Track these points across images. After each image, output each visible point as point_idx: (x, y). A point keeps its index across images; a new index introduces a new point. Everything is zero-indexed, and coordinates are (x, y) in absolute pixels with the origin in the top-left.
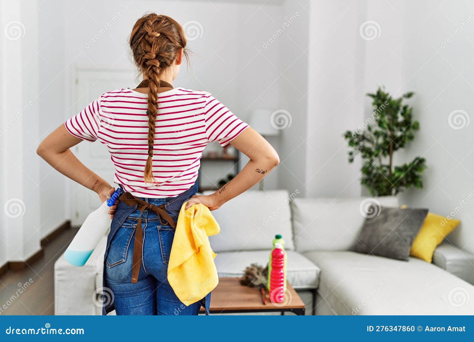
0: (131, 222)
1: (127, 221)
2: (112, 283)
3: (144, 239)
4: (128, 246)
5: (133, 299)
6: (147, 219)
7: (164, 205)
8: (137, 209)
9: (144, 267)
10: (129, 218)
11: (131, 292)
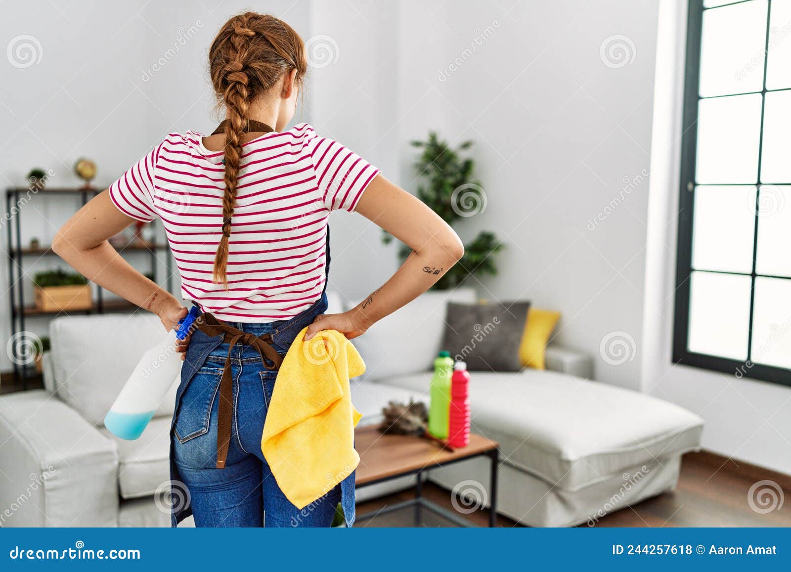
0: (215, 365)
1: (209, 363)
2: (187, 469)
3: (238, 394)
4: (210, 405)
5: (224, 495)
6: (241, 359)
7: (269, 334)
8: (223, 342)
9: (240, 442)
10: (211, 358)
11: (220, 483)
